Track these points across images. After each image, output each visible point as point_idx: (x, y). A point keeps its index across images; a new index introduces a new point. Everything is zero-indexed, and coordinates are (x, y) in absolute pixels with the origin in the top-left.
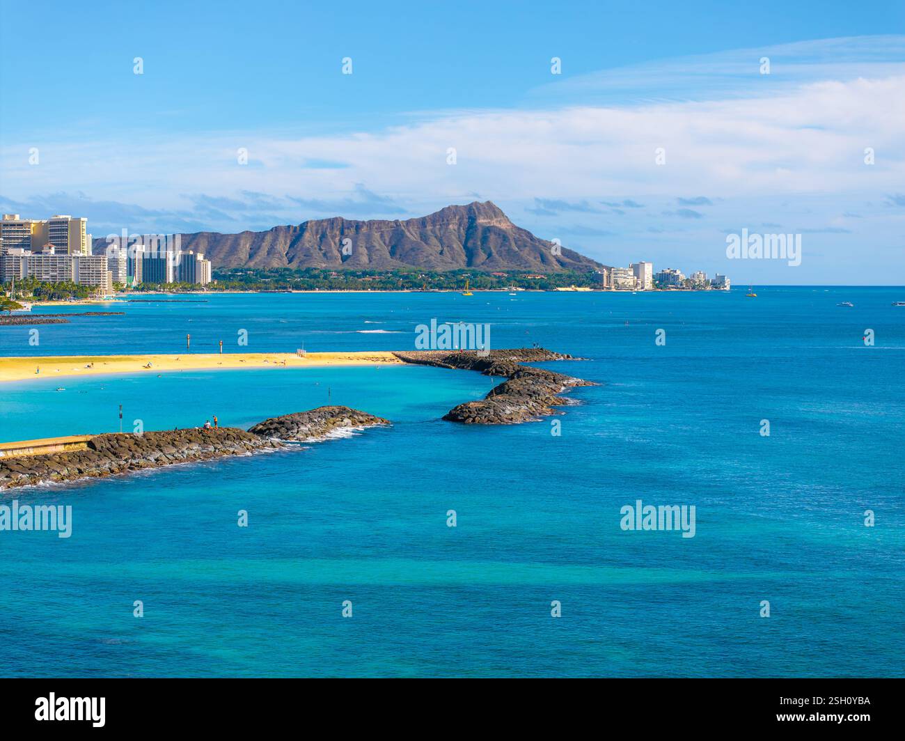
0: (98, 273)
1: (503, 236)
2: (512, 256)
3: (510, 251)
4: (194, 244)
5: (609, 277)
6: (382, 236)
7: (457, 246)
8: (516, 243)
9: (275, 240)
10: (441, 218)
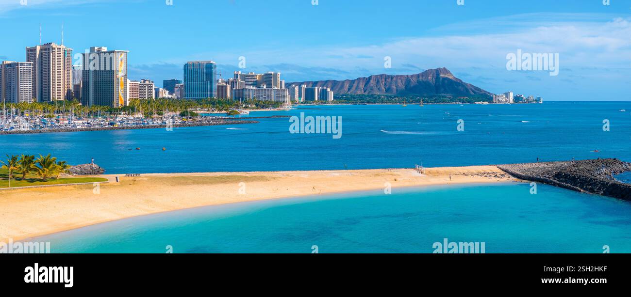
1: (450, 81)
4: (326, 85)
5: (496, 98)
6: (402, 81)
8: (456, 85)
9: (359, 83)
10: (425, 74)
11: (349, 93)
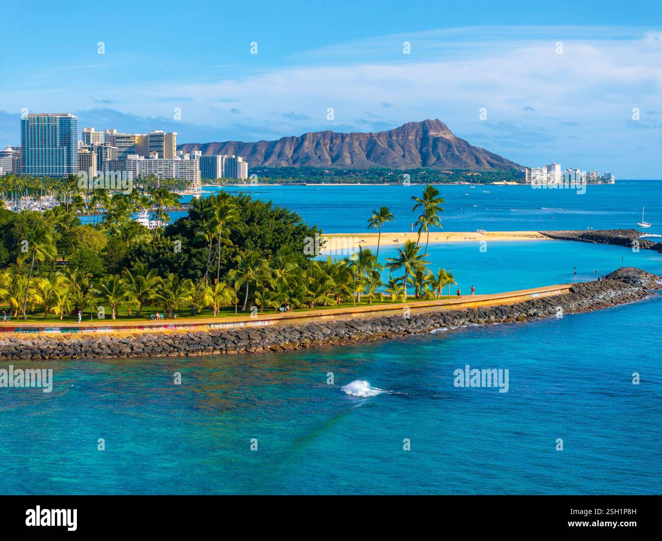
0: (192, 172)
1: (448, 145)
2: (455, 158)
3: (453, 154)
4: (224, 150)
5: (530, 174)
6: (360, 144)
7: (415, 151)
8: (457, 150)
9: (283, 146)
10: (403, 130)
11: (267, 164)
